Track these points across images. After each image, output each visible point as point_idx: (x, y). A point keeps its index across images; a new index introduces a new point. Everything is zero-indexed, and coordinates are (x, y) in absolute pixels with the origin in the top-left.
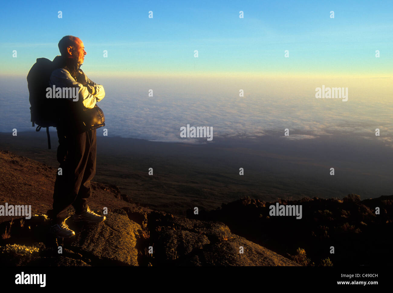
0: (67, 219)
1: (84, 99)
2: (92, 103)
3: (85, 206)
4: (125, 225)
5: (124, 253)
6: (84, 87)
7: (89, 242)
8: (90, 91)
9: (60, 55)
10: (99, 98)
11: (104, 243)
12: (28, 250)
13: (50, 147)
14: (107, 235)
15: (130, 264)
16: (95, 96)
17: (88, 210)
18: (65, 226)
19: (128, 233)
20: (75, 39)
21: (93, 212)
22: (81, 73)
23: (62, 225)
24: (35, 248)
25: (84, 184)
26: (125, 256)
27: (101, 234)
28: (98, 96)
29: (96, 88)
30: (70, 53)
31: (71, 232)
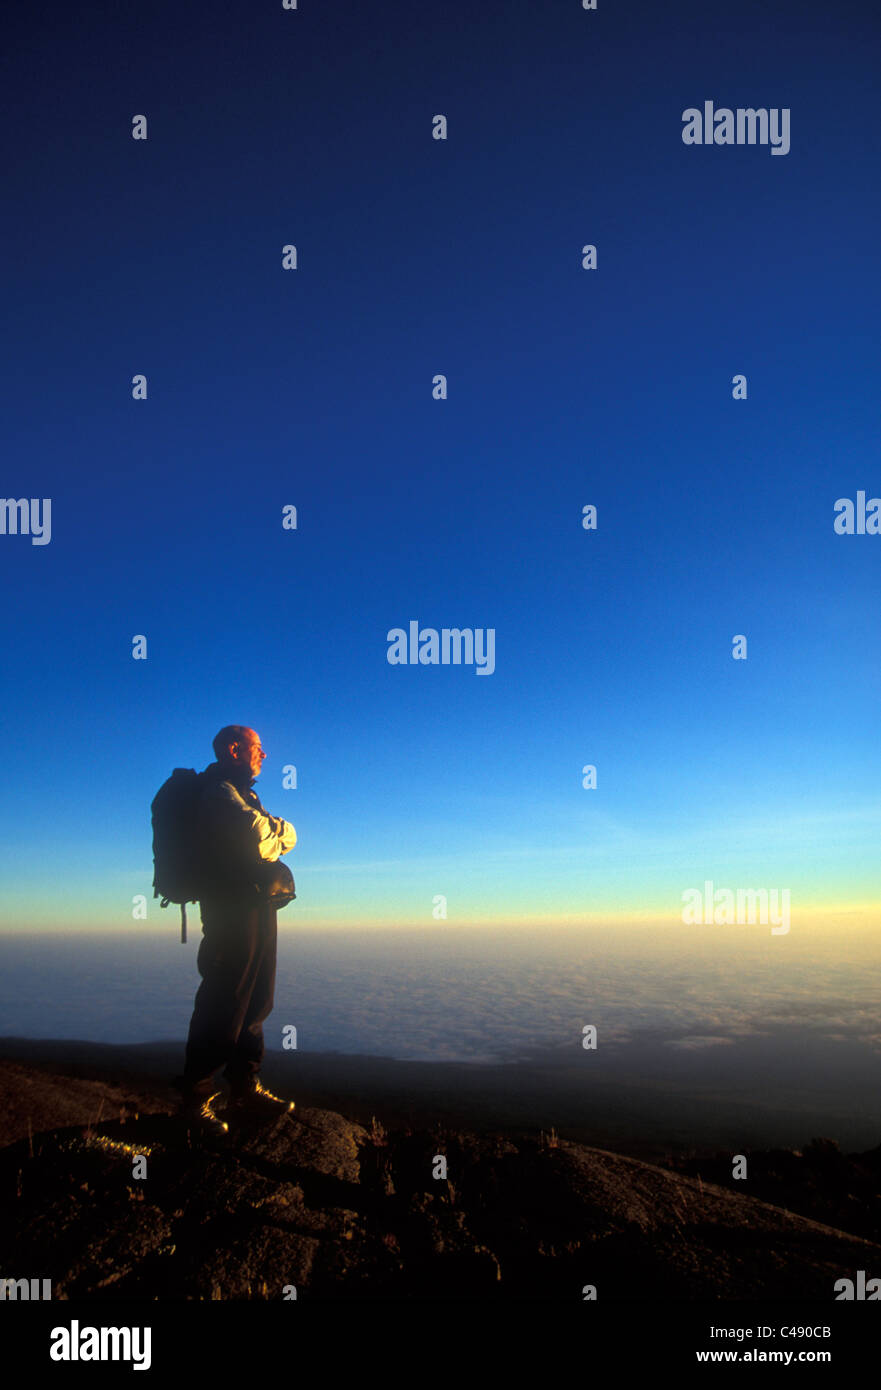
0: (212, 1098)
1: (262, 839)
2: (273, 850)
3: (252, 1077)
4: (335, 1124)
5: (331, 1162)
6: (263, 818)
7: (256, 1142)
8: (273, 827)
9: (215, 760)
10: (286, 845)
11: (288, 1145)
12: (128, 1149)
13: (184, 939)
14: (296, 1134)
15: (341, 1178)
16: (280, 838)
17: (259, 1088)
18: (207, 1111)
19: (341, 1136)
20: (243, 729)
21: (267, 1093)
22: (255, 797)
23: (202, 1110)
24: (143, 1147)
25: (251, 1028)
26: (332, 1167)
27: (283, 1133)
28: (284, 839)
29: (282, 823)
30: (235, 755)
31: (220, 1125)
